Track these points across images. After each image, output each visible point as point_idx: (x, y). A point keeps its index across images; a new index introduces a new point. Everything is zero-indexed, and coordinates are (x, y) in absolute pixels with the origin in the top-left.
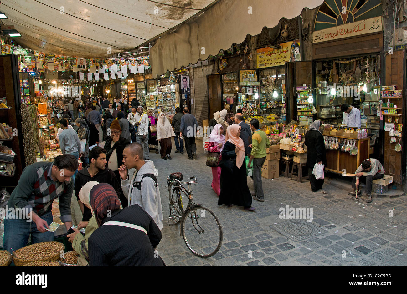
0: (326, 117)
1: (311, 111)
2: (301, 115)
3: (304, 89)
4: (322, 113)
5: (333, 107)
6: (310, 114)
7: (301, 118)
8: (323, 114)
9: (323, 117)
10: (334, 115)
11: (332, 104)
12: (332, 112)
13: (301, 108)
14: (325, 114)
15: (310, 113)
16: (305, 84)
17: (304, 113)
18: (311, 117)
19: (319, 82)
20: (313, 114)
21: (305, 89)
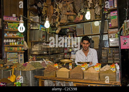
0: (39, 53)
1: (22, 47)
2: (9, 51)
3: (13, 20)
4: (33, 49)
5: (44, 43)
6: (20, 50)
7: (9, 55)
8: (35, 50)
9: (35, 53)
10: (45, 52)
11: (44, 40)
12: (44, 48)
13: (9, 43)
14: (37, 50)
15: (20, 48)
16: (15, 15)
17: (13, 48)
18: (21, 53)
19: (30, 17)
20: (24, 50)
21: (15, 20)
